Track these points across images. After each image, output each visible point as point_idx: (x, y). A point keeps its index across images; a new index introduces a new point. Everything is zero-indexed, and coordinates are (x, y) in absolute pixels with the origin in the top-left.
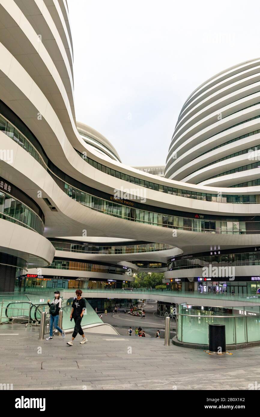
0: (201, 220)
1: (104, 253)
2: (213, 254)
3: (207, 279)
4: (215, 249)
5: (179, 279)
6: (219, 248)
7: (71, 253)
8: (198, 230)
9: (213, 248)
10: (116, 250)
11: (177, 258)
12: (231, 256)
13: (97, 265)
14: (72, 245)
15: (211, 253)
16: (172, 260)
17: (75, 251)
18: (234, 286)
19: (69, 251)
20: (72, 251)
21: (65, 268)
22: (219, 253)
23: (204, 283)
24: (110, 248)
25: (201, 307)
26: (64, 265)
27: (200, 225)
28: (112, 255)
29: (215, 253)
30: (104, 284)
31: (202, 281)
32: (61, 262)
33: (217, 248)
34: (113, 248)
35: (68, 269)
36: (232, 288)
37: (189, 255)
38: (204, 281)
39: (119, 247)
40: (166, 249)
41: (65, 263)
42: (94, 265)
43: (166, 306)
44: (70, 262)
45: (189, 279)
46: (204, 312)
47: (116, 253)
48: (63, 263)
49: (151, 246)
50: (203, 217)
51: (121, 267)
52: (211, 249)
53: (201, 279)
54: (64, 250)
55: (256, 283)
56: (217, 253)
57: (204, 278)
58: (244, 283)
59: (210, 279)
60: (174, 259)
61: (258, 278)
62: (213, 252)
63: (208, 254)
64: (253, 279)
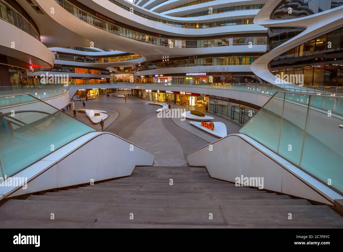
0: (160, 38)
1: (97, 62)
3: (161, 76)
4: (166, 58)
5: (143, 76)
6: (168, 57)
7: (74, 62)
8: (158, 44)
9: (164, 57)
10: (104, 61)
11: (142, 64)
12: (175, 61)
13: (93, 70)
14: (75, 58)
15: (163, 61)
17: (77, 61)
18: (176, 79)
19: (73, 61)
20: (75, 61)
21: (72, 72)
22: (168, 60)
23: (158, 78)
24: (101, 59)
25: (157, 90)
26: (72, 70)
27: (159, 41)
28: (102, 63)
29: (166, 60)
30: (99, 81)
31: (158, 77)
32: (69, 68)
33: (167, 57)
34: (103, 59)
35: (74, 72)
37: (149, 62)
38: (159, 76)
39: (106, 59)
40: (135, 59)
41: (72, 69)
42: (91, 70)
43: (137, 91)
44: (75, 68)
45: (149, 76)
46: (159, 93)
47: (104, 62)
48: (70, 69)
49: (126, 57)
50: (161, 36)
51: (108, 71)
52: (163, 58)
53: (157, 76)
54: (69, 60)
55: (189, 76)
56: (167, 60)
57: (159, 75)
58: (182, 77)
59: (162, 75)
60: (140, 65)
61: (190, 74)
62: (164, 60)
63: (161, 61)
64: (187, 74)
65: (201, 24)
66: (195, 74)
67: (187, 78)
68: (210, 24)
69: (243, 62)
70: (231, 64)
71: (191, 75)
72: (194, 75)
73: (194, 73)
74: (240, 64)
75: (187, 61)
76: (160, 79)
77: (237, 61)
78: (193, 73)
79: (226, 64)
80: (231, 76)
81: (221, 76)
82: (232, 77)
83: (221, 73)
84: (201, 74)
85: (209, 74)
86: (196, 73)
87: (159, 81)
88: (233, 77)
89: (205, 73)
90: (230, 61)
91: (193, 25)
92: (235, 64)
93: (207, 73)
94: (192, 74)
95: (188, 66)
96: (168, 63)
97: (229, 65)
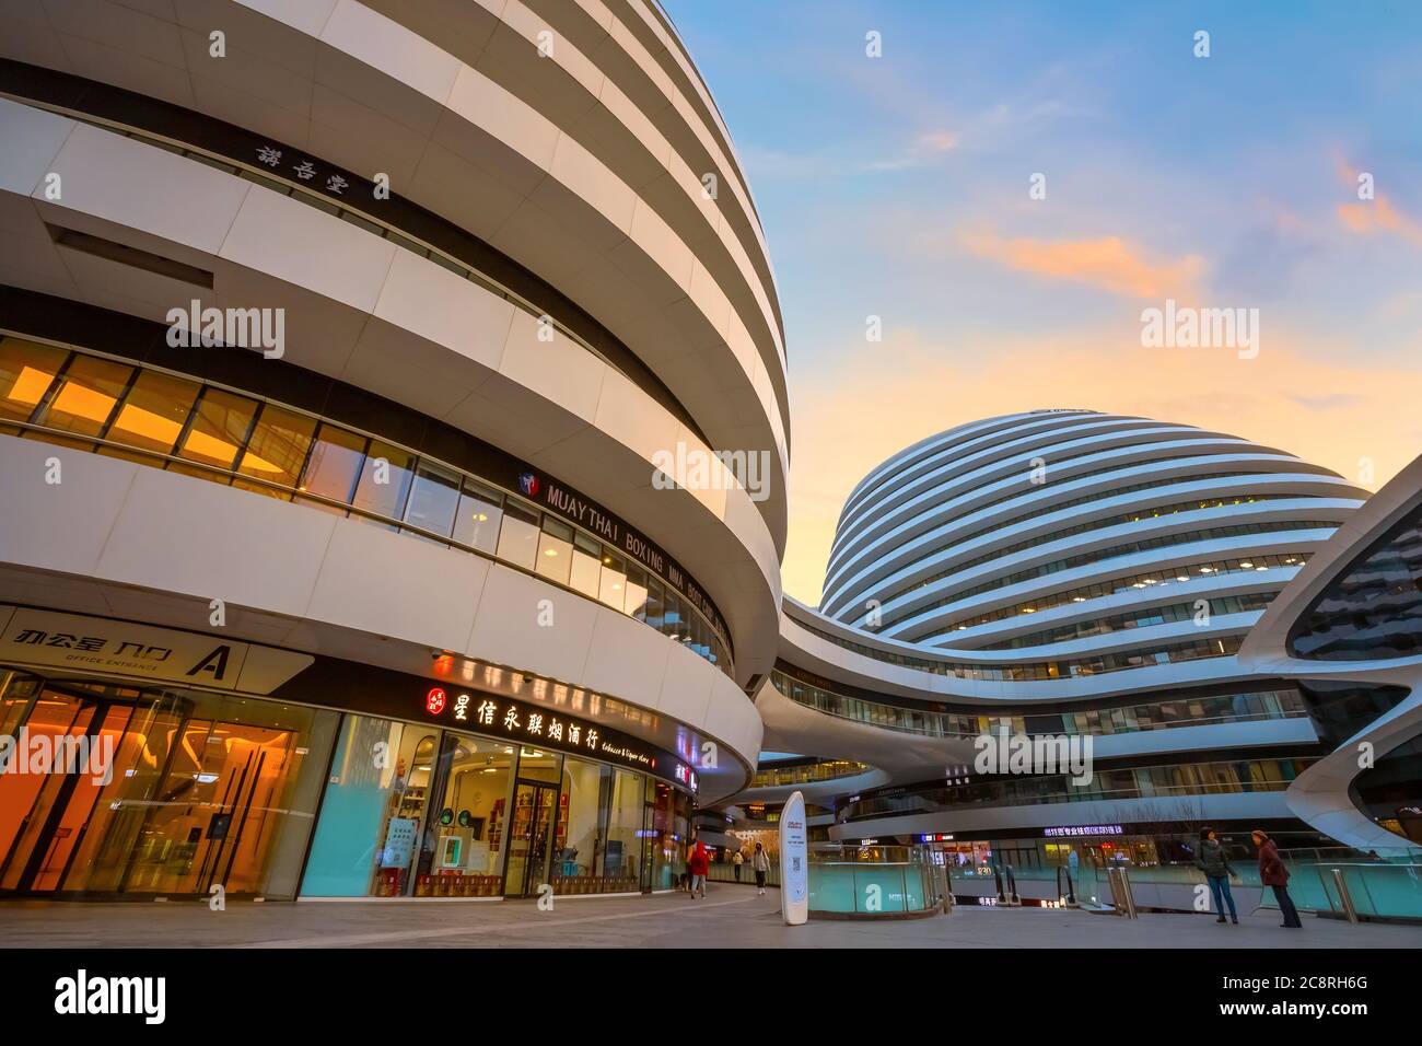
2: (954, 782)
3: (944, 838)
4: (957, 772)
5: (871, 839)
6: (966, 772)
9: (952, 772)
11: (867, 795)
15: (949, 783)
16: (852, 800)
18: (1008, 850)
22: (967, 780)
23: (936, 847)
27: (941, 724)
29: (958, 782)
31: (932, 841)
33: (961, 771)
36: (1004, 854)
37: (897, 787)
38: (937, 841)
40: (839, 776)
45: (897, 838)
49: (804, 772)
52: (948, 773)
53: (929, 838)
55: (1057, 840)
56: (963, 781)
57: (937, 835)
58: (1029, 843)
59: (952, 837)
60: (857, 798)
61: (1061, 830)
62: (953, 779)
63: (942, 783)
64: (1047, 832)
65: (1063, 667)
66: (1080, 831)
67: (1051, 847)
68: (1095, 663)
69: (1255, 782)
70: (1213, 791)
71: (1066, 835)
72: (1074, 833)
73: (1076, 827)
74: (1248, 789)
75: (1039, 783)
76: (945, 850)
77: (1233, 779)
78: (1070, 827)
79: (1189, 792)
80: (1227, 836)
81: (1187, 837)
82: (1230, 839)
83: (1181, 823)
84: (1103, 830)
85: (1133, 829)
86: (1083, 827)
87: (939, 859)
88: (1236, 839)
89: (1119, 828)
90: (1203, 779)
91: (1037, 669)
92: (1226, 790)
93: (1123, 826)
94: (1067, 830)
95: (1045, 801)
96: (968, 791)
97: (1204, 793)
